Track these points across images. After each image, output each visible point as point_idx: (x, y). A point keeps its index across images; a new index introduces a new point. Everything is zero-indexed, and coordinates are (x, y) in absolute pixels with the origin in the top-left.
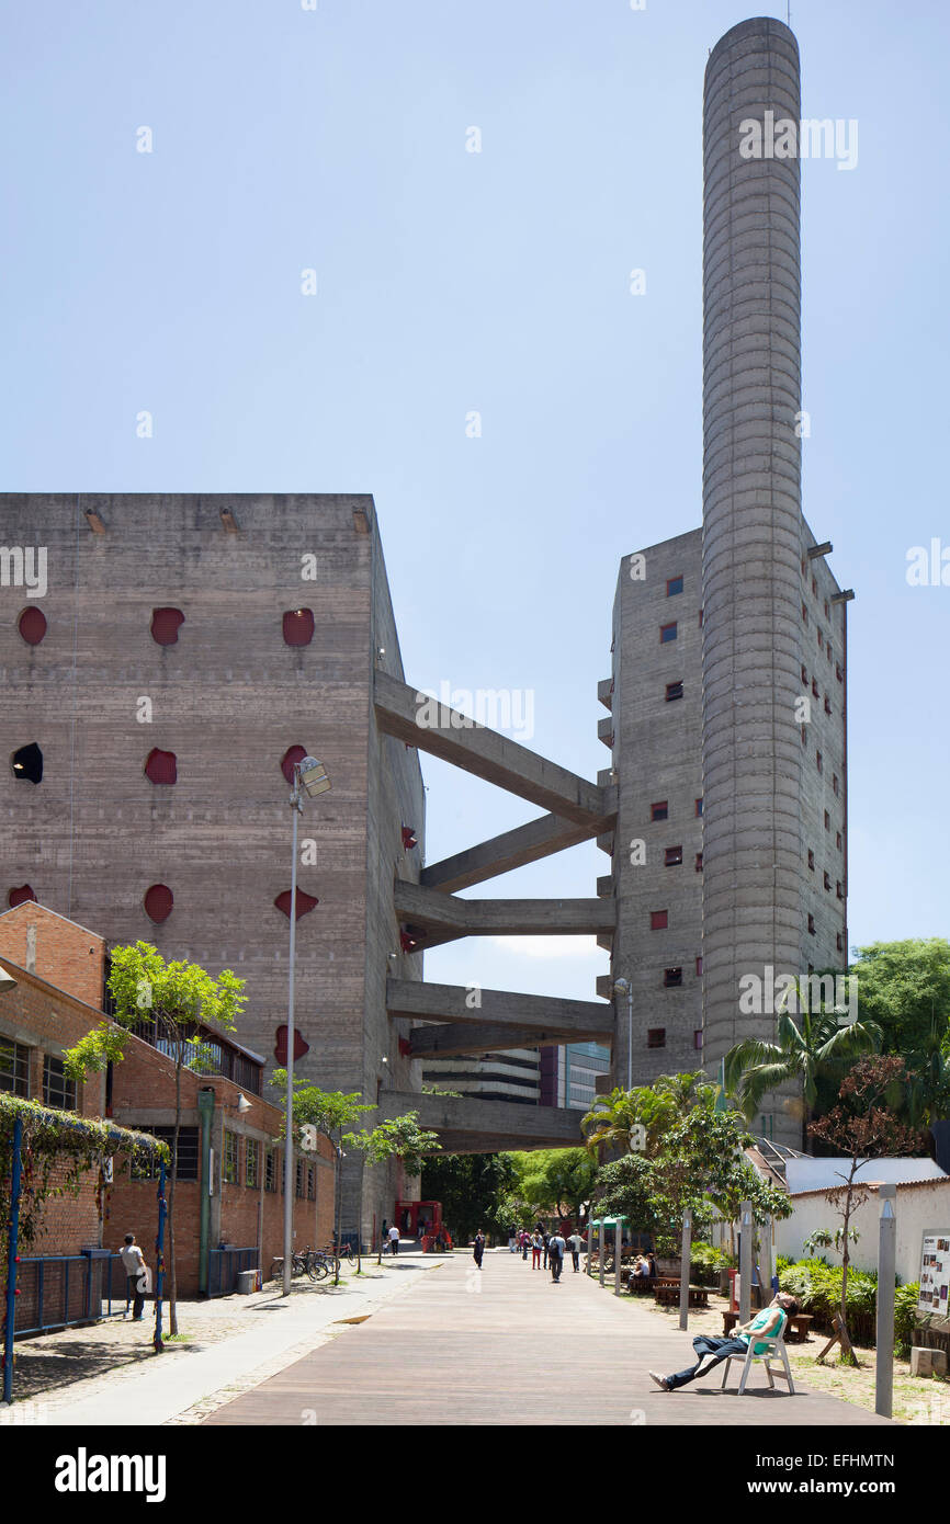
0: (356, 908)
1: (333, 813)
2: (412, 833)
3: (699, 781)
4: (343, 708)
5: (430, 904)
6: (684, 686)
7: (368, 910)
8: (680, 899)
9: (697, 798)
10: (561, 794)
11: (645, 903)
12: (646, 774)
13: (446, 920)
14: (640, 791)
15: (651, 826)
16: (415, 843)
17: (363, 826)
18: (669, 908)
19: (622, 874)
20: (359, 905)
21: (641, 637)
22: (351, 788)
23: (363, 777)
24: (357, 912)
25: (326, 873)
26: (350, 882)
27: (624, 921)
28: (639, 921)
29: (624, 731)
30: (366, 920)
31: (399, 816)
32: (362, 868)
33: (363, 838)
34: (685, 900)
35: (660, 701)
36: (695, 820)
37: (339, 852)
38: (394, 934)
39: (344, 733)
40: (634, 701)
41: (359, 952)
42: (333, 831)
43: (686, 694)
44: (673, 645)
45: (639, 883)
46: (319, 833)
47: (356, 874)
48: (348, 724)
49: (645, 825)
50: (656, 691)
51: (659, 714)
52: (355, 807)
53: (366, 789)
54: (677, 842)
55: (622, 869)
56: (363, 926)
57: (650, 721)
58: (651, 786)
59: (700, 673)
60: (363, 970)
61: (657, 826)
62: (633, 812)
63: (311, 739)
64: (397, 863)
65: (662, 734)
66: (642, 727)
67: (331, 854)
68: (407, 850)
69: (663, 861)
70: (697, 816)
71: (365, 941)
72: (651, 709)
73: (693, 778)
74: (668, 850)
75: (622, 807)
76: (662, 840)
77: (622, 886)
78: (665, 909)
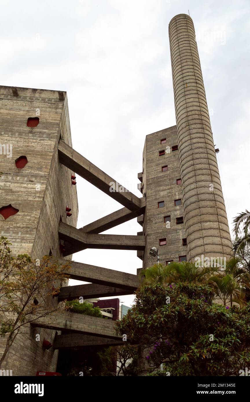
0: (36, 215)
1: (33, 179)
2: (70, 210)
3: (175, 194)
4: (45, 146)
5: (73, 233)
6: (168, 167)
7: (41, 217)
8: (171, 234)
9: (175, 200)
10: (126, 197)
11: (157, 236)
12: (156, 193)
13: (79, 240)
14: (154, 198)
15: (158, 209)
16: (71, 215)
17: (45, 184)
18: (166, 237)
19: (148, 226)
20: (37, 213)
21: (153, 155)
22: (42, 171)
23: (48, 168)
24: (36, 216)
25: (25, 200)
26: (35, 204)
27: (149, 243)
28: (155, 243)
29: (148, 180)
30: (39, 220)
31: (65, 202)
32: (41, 199)
33: (44, 189)
34: (173, 235)
35: (160, 171)
36: (175, 207)
37: (33, 193)
38: (56, 241)
39: (43, 154)
40: (151, 172)
41: (33, 233)
42: (31, 185)
43: (169, 169)
44: (164, 156)
45: (154, 229)
46: (25, 185)
47: (38, 201)
48: (46, 151)
49: (156, 209)
50: (159, 168)
51: (160, 175)
52: (43, 178)
53: (48, 172)
54: (169, 214)
55: (148, 224)
56: (37, 222)
57: (157, 177)
58: (158, 197)
59: (173, 163)
60: (33, 241)
61: (161, 209)
62: (151, 205)
63: (30, 154)
64: (62, 217)
65: (161, 181)
66: (154, 179)
67: (29, 194)
68: (68, 217)
69: (164, 221)
70: (175, 205)
71: (37, 229)
72: (157, 174)
73: (173, 193)
74: (165, 217)
75: (147, 204)
76: (163, 214)
77: (148, 230)
78: (165, 238)
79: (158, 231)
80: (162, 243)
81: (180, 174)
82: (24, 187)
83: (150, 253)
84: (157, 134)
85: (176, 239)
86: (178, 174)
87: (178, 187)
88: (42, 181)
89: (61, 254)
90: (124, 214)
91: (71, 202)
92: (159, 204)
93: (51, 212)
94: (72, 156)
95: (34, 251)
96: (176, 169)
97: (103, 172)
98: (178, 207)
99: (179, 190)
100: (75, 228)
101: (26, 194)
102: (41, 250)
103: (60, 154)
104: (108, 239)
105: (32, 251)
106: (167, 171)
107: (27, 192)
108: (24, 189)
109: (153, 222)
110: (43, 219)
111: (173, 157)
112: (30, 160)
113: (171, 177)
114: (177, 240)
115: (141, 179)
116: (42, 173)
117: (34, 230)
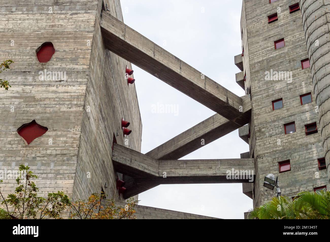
0: (74, 134)
2: (128, 124)
3: (301, 85)
4: (80, 23)
5: (135, 160)
6: (285, 40)
7: (83, 137)
8: (298, 152)
9: (301, 94)
10: (216, 96)
11: (274, 157)
12: (267, 86)
13: (146, 171)
14: (264, 95)
15: (273, 112)
16: (130, 131)
17: (85, 84)
18: (290, 158)
19: (257, 141)
20: (76, 131)
21: (258, 22)
22: (79, 64)
23: (87, 58)
24: (74, 136)
25: (56, 112)
26: (71, 117)
27: (261, 169)
28: (271, 168)
29: (252, 66)
30: (80, 141)
31: (120, 112)
32: (81, 109)
33: (84, 92)
34: (301, 153)
35: (272, 49)
36: (301, 106)
37: (67, 100)
38: (110, 175)
39: (78, 36)
40: (256, 52)
41: (72, 162)
42: (64, 87)
43: (286, 44)
44: (276, 23)
45: (269, 145)
46: (54, 88)
47: (76, 112)
48: (81, 31)
49: (269, 112)
50: (269, 45)
51: (272, 56)
52: (81, 74)
53: (88, 64)
54: (291, 119)
55: (257, 139)
56: (77, 145)
57: (267, 59)
58: (271, 92)
59: (293, 34)
60: (74, 175)
61: (277, 112)
62: (261, 107)
63: (57, 38)
64: (116, 135)
65: (274, 65)
66: (263, 63)
67: (61, 102)
68: (125, 135)
69: (284, 131)
70: (302, 104)
71: (78, 156)
72: (267, 54)
73: (296, 84)
74: (285, 125)
75: (254, 105)
76: (281, 120)
77: (258, 148)
78: (288, 159)
79: (275, 149)
80: (283, 168)
81: (306, 50)
82: (52, 91)
83: (265, 185)
85: (306, 160)
86: (303, 51)
87: (305, 73)
88: (80, 80)
89: (119, 195)
90: (216, 125)
91: (129, 112)
92: (275, 104)
93: (98, 128)
94: (124, 36)
95: (76, 190)
96: (299, 43)
97: (176, 58)
98: (306, 107)
99: (307, 78)
100: (139, 153)
101: (56, 102)
102: (88, 189)
103: (105, 34)
104: (192, 168)
105: (74, 192)
106: (283, 47)
107: (57, 99)
108: (53, 94)
109: (265, 134)
110: (86, 140)
111: (291, 23)
112: (58, 47)
113: (290, 57)
114: (308, 161)
115: (240, 65)
116: (79, 67)
117: (73, 158)
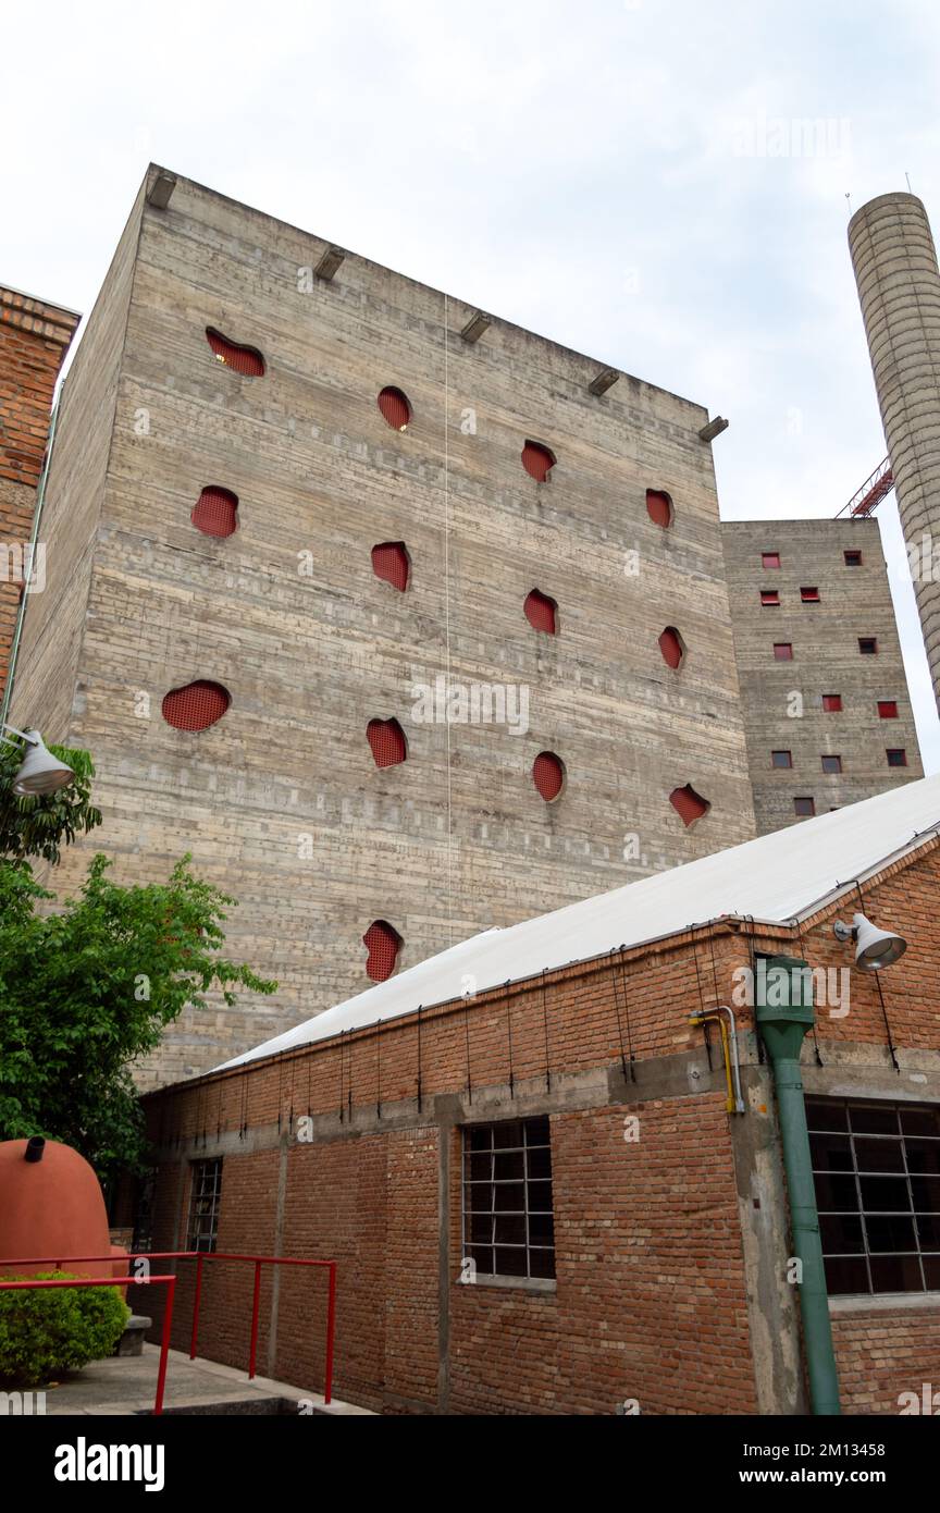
3: (824, 738)
6: (793, 649)
9: (824, 754)
12: (762, 722)
14: (758, 736)
15: (776, 771)
21: (741, 595)
35: (770, 656)
36: (824, 775)
40: (741, 651)
43: (797, 655)
44: (777, 610)
49: (768, 770)
50: (764, 646)
51: (770, 669)
54: (807, 793)
57: (761, 672)
58: (769, 734)
59: (809, 641)
61: (782, 773)
62: (752, 755)
66: (753, 677)
69: (793, 810)
72: (760, 663)
73: (815, 735)
74: (797, 800)
76: (789, 788)
84: (747, 528)
86: (825, 680)
87: (830, 719)
92: (778, 757)
96: (820, 663)
98: (833, 779)
99: (835, 729)
106: (791, 660)
109: (761, 806)
111: (806, 621)
113: (804, 683)
